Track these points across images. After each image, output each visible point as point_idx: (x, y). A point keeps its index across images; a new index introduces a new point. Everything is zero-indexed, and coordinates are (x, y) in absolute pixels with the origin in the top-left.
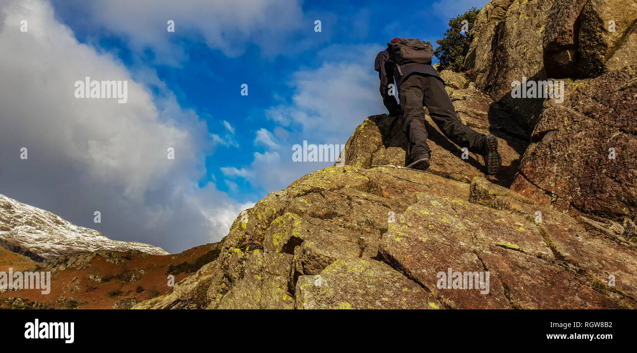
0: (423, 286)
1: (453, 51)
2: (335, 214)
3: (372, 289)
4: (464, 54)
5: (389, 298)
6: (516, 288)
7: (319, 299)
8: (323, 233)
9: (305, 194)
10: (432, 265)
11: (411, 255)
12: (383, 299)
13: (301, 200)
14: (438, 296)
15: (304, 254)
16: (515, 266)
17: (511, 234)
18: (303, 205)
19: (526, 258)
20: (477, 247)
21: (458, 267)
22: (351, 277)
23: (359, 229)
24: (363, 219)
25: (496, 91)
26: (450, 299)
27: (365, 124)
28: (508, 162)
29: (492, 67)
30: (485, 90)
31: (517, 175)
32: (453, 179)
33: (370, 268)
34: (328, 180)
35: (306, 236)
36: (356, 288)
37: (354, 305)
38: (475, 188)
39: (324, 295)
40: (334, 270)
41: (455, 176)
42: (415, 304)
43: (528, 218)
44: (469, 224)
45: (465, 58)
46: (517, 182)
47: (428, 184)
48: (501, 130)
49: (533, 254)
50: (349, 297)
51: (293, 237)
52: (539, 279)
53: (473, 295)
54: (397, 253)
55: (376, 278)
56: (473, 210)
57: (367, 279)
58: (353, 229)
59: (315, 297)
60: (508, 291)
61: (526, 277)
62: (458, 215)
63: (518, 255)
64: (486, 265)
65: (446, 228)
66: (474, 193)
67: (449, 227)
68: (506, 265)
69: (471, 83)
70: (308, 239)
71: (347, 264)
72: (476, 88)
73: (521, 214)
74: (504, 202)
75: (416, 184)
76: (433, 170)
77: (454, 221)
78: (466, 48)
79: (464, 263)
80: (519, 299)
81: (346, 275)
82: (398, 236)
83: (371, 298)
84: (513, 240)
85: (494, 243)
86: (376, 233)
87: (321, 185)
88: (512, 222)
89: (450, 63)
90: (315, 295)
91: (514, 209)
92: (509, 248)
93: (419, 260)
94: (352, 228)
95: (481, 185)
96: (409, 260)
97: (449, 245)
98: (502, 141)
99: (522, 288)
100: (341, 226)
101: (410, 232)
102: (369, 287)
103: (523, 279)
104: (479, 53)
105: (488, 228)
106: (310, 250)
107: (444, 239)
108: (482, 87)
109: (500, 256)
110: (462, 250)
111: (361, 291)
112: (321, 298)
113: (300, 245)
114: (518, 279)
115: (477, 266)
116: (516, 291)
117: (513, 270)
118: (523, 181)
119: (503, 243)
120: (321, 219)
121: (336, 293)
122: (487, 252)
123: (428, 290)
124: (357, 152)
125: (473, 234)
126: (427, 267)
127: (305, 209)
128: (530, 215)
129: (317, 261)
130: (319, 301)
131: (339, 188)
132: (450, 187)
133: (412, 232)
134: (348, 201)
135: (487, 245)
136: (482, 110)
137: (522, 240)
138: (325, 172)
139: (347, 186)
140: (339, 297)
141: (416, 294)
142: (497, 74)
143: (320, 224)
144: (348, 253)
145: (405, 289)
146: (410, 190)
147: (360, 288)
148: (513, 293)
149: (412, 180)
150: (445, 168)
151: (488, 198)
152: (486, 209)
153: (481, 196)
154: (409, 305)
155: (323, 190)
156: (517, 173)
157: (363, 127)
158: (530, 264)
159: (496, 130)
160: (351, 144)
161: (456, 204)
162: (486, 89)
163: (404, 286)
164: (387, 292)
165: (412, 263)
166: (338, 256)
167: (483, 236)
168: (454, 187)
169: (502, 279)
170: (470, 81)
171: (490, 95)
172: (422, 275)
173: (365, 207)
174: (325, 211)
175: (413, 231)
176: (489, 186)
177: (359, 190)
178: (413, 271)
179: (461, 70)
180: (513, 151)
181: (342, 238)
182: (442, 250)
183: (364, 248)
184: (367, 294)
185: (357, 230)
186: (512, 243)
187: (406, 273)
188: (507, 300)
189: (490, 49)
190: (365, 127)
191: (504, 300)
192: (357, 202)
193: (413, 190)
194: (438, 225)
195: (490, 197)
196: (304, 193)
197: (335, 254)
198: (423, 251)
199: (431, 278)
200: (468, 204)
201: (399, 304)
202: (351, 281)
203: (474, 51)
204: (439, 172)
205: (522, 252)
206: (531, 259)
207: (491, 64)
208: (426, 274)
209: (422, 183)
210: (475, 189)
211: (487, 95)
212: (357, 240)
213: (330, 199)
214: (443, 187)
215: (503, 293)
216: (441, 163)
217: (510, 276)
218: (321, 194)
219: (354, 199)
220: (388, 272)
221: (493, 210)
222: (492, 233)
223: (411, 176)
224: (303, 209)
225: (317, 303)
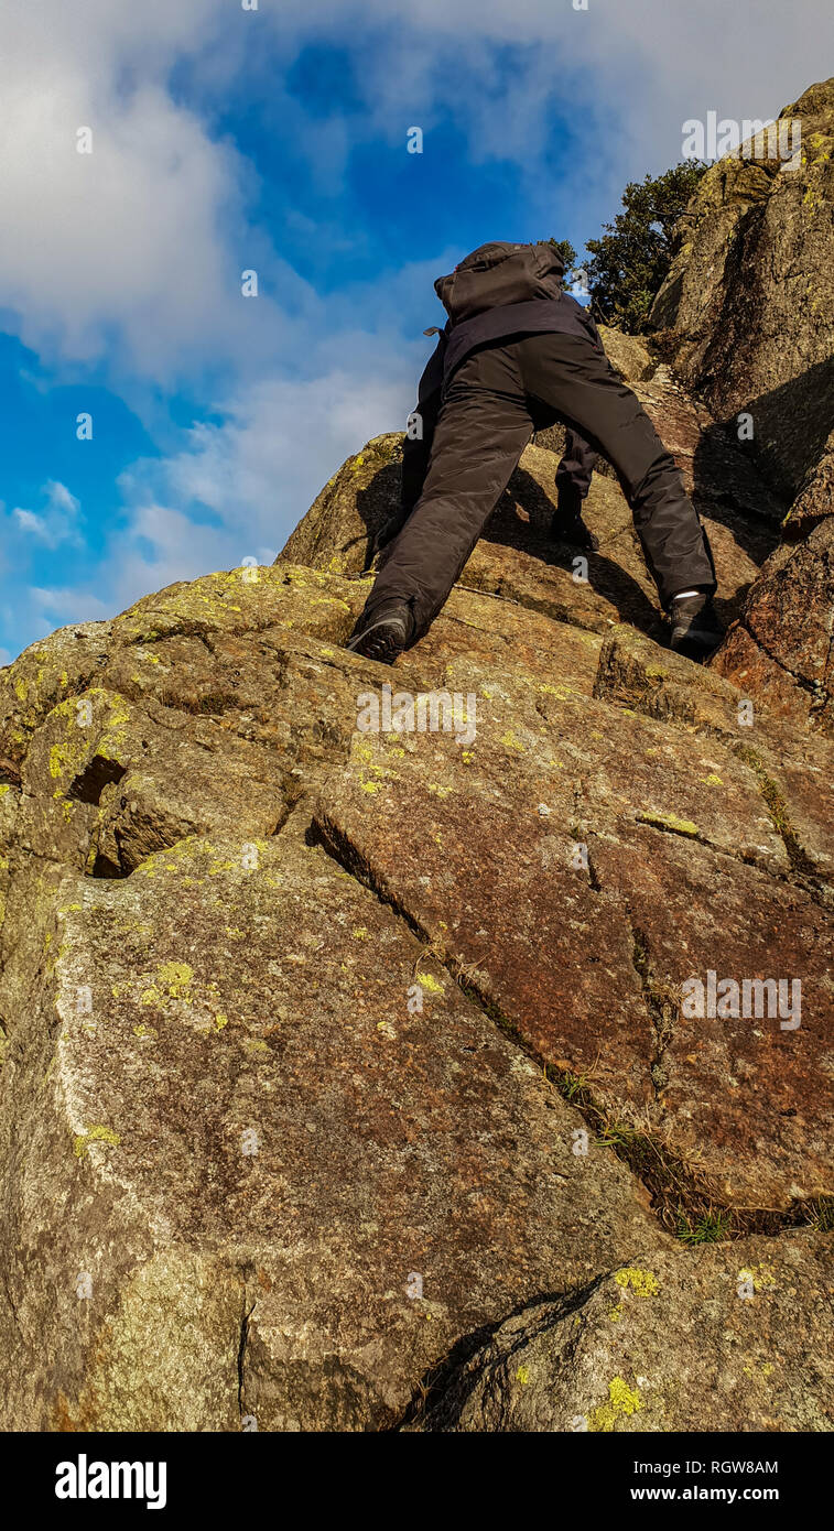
0: (413, 924)
1: (628, 275)
2: (232, 701)
3: (266, 925)
4: (654, 288)
5: (307, 957)
6: (668, 945)
7: (106, 948)
8: (187, 753)
9: (158, 639)
10: (449, 865)
11: (397, 835)
12: (292, 957)
13: (143, 654)
14: (448, 955)
15: (123, 807)
16: (678, 880)
17: (683, 791)
18: (147, 668)
19: (710, 862)
20: (585, 821)
21: (520, 874)
22: (214, 889)
23: (291, 747)
24: (309, 719)
25: (723, 392)
26: (480, 967)
27: (368, 453)
28: (728, 589)
29: (722, 329)
30: (695, 389)
31: (734, 629)
32: (576, 623)
33: (277, 865)
34: (233, 602)
35: (136, 760)
36: (222, 921)
37: (203, 971)
38: (612, 656)
39: (121, 938)
40: (171, 867)
41: (581, 616)
42: (377, 975)
43: (736, 750)
44: (574, 754)
45: (655, 296)
46: (732, 646)
47: (506, 632)
48: (723, 500)
49: (734, 851)
50: (192, 948)
51: (98, 759)
52: (736, 921)
53: (545, 959)
54: (360, 826)
55: (286, 894)
56: (593, 716)
57: (256, 897)
58: (274, 746)
59: (95, 942)
60: (647, 951)
61: (702, 915)
62: (548, 728)
63: (692, 850)
64: (598, 873)
65: (508, 761)
66: (610, 667)
67: (517, 760)
68: (652, 878)
69: (661, 365)
70: (140, 767)
71: (212, 851)
72: (673, 380)
73: (723, 736)
74: (682, 699)
75: (474, 631)
76: (527, 596)
77: (534, 743)
78: (662, 268)
79: (539, 863)
80: (669, 977)
81: (201, 883)
82: (371, 777)
83: (257, 952)
84: (685, 810)
85: (633, 812)
86: (337, 760)
87: (210, 614)
88: (692, 757)
89: (617, 306)
90: (96, 938)
91: (706, 723)
92: (672, 831)
93: (416, 849)
94: (273, 744)
95: (627, 649)
96: (390, 847)
97: (508, 811)
98: (720, 532)
99: (685, 945)
100: (242, 735)
101: (409, 768)
102: (258, 919)
103: (692, 919)
104: (691, 285)
105: (621, 771)
106: (141, 799)
107: (497, 794)
108: (688, 381)
109: (641, 850)
110: (542, 828)
111: (232, 932)
112: (111, 948)
113: (117, 783)
114: (679, 919)
115: (574, 876)
116: (667, 952)
117: (668, 894)
118: (746, 647)
119: (655, 813)
120: (192, 712)
121: (161, 934)
122: (609, 837)
123: (423, 936)
124: (338, 530)
125: (578, 785)
126: (435, 871)
127: (148, 680)
128: (746, 742)
129: (155, 829)
130: (104, 955)
131: (262, 628)
132: (564, 644)
133: (415, 768)
134: (277, 666)
135: (611, 818)
136: (679, 443)
137: (709, 809)
138: (232, 578)
139: (285, 624)
140: (164, 946)
141: (388, 947)
142: (732, 347)
143: (184, 727)
144: (247, 812)
145: (361, 932)
146: (456, 645)
147: (231, 923)
148: (656, 959)
149: (466, 619)
150: (559, 594)
151: (643, 685)
152: (628, 716)
153: (624, 680)
154: (361, 979)
155: (214, 629)
156: (736, 623)
157: (360, 461)
158: (720, 878)
159: (711, 501)
160: (325, 507)
161: (549, 696)
162: (699, 386)
163: (359, 921)
164: (308, 938)
165: (395, 855)
166: (217, 821)
167: (604, 791)
168: (574, 646)
169: (636, 916)
170: (659, 362)
171: (707, 404)
172: (416, 894)
173: (320, 686)
174: (204, 690)
175: (419, 766)
176: (650, 654)
177: (318, 637)
178: (393, 881)
179: (642, 330)
180: (746, 561)
181: (239, 769)
182: (486, 825)
183: (295, 802)
184: (248, 941)
185: (285, 750)
186: (680, 816)
187: (374, 883)
188: (637, 978)
189: (720, 278)
190: (366, 461)
191: (629, 978)
192: (301, 671)
193: (465, 646)
194: (489, 752)
195: (646, 684)
196: (154, 634)
197: (209, 815)
198: (434, 825)
199: (438, 902)
200: (580, 700)
201: (335, 973)
202: (212, 901)
203: (680, 280)
204: (541, 603)
205: (705, 842)
206: (725, 864)
207: (717, 318)
208: (429, 891)
209: (492, 628)
210: (612, 659)
211: (700, 401)
212: (280, 776)
213: (227, 657)
214: (545, 644)
215: (630, 957)
216: (551, 578)
217: (659, 910)
218: (205, 641)
219: (294, 660)
220: (324, 881)
221: (648, 720)
222: (631, 785)
223: (464, 609)
224: (142, 680)
225: (96, 962)
